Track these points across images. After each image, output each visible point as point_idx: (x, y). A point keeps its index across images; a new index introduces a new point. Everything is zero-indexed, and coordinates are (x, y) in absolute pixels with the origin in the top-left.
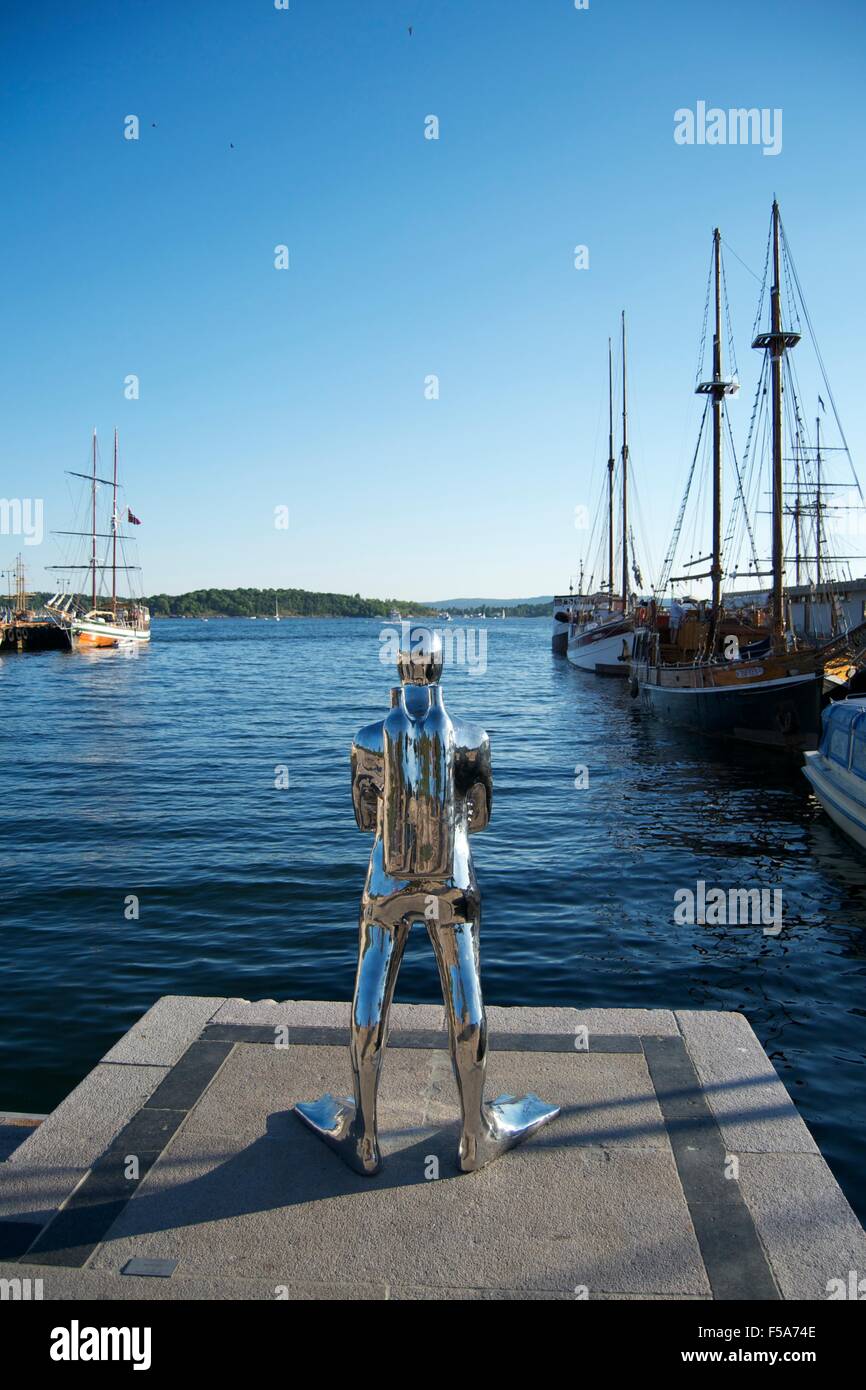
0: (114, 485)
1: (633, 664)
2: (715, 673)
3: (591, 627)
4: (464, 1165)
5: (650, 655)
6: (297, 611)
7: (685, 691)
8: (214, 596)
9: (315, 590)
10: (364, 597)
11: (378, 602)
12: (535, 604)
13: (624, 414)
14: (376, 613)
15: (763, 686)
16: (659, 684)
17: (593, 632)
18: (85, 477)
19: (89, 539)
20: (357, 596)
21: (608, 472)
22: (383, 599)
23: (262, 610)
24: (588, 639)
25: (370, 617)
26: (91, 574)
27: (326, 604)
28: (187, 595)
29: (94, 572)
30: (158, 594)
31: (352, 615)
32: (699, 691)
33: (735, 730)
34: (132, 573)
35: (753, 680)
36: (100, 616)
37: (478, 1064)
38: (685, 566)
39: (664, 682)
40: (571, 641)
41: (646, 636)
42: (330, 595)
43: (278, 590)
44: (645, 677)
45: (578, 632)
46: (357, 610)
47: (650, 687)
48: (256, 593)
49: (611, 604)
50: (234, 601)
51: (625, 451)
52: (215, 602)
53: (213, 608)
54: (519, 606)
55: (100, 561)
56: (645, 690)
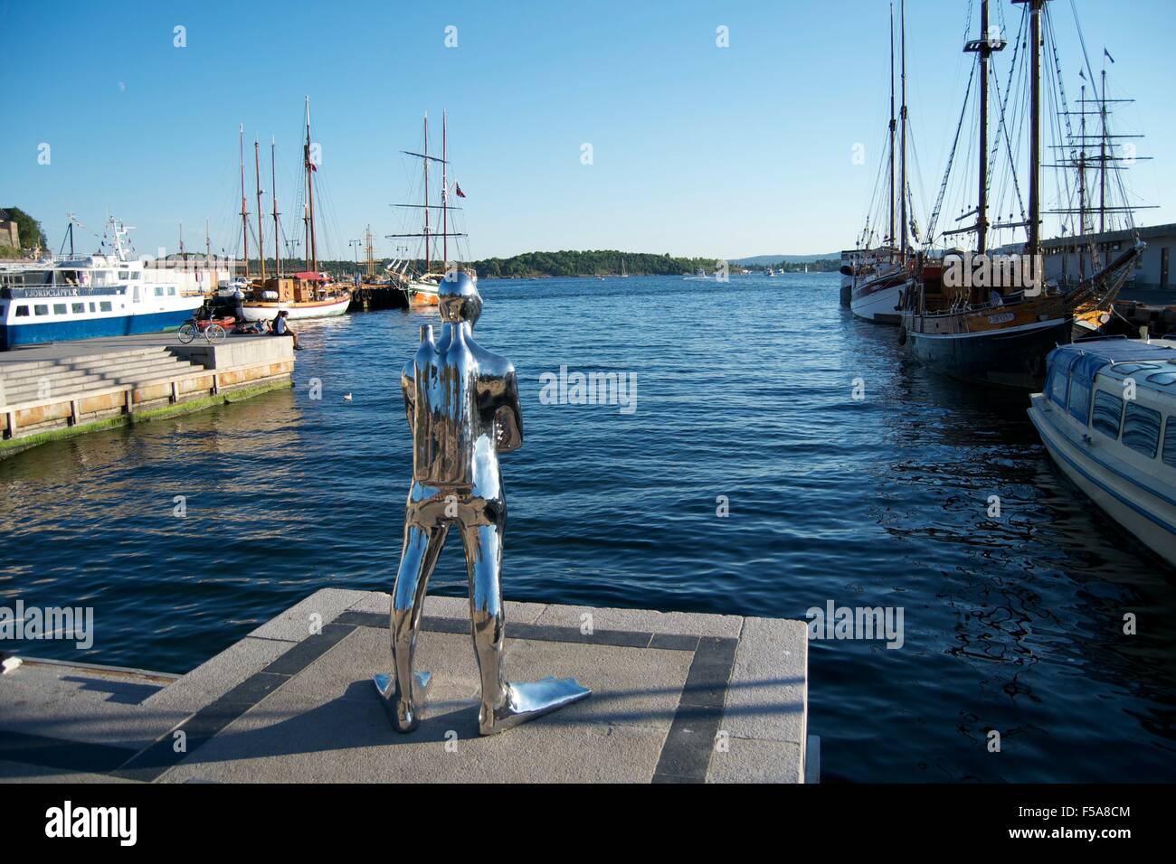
0: (444, 162)
1: (902, 313)
2: (970, 319)
3: (870, 279)
4: (483, 730)
5: (916, 304)
6: (612, 270)
7: (943, 337)
8: (539, 258)
9: (628, 251)
10: (673, 256)
11: (686, 261)
12: (832, 259)
13: (903, 76)
14: (685, 271)
15: (1013, 331)
16: (922, 332)
17: (872, 284)
18: (418, 155)
19: (422, 210)
20: (667, 255)
21: (890, 132)
22: (690, 258)
23: (582, 270)
24: (867, 291)
25: (679, 274)
26: (425, 241)
27: (640, 264)
28: (515, 258)
29: (427, 239)
30: (490, 258)
31: (662, 273)
32: (955, 336)
33: (988, 373)
34: (460, 239)
35: (1003, 326)
36: (433, 278)
37: (494, 645)
38: (957, 220)
39: (927, 330)
40: (854, 292)
41: (913, 286)
42: (642, 255)
43: (596, 252)
44: (911, 326)
45: (858, 284)
46: (667, 268)
47: (915, 334)
48: (576, 254)
49: (892, 257)
50: (557, 263)
51: (904, 110)
52: (539, 263)
53: (539, 270)
54: (818, 262)
55: (433, 230)
56: (912, 337)
